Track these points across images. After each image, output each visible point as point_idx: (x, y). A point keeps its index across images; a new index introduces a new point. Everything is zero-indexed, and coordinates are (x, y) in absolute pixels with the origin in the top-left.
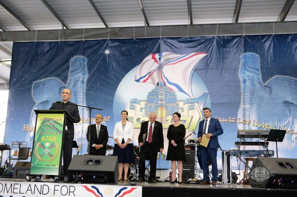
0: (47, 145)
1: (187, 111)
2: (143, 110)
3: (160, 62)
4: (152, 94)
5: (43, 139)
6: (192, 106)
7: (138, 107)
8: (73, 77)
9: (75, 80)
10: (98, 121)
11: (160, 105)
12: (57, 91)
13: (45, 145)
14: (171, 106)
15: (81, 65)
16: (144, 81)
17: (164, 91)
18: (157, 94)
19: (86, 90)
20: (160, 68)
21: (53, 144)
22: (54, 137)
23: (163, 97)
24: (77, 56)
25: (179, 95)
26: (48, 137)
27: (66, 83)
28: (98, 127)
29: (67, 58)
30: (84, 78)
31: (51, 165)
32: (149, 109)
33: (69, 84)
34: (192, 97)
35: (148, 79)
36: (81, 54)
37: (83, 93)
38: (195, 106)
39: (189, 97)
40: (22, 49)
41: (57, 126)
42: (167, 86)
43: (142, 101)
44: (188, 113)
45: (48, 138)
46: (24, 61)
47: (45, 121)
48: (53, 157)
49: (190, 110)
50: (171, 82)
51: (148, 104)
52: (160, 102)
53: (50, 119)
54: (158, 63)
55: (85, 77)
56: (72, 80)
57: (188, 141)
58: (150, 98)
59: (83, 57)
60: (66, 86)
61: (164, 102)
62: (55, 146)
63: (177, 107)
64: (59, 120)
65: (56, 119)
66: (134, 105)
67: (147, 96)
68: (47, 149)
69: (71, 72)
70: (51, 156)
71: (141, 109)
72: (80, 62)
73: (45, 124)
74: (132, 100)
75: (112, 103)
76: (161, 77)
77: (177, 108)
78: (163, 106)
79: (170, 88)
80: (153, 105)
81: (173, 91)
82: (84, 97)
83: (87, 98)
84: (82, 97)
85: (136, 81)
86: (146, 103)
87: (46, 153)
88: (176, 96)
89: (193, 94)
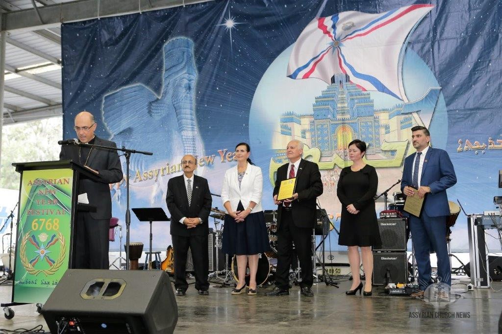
0: (43, 238)
1: (396, 132)
2: (308, 135)
3: (334, 33)
4: (322, 101)
5: (35, 226)
6: (406, 120)
7: (297, 129)
8: (171, 80)
9: (175, 85)
10: (188, 170)
11: (339, 122)
12: (145, 110)
13: (38, 237)
14: (362, 124)
15: (183, 54)
16: (306, 76)
17: (346, 92)
18: (333, 100)
19: (197, 103)
20: (336, 45)
21: (54, 236)
22: (56, 222)
23: (346, 105)
24: (174, 39)
25: (379, 100)
26: (44, 220)
27: (159, 93)
28: (189, 181)
29: (157, 43)
30: (190, 80)
31: (51, 283)
32: (319, 132)
33: (165, 93)
34: (406, 101)
35: (312, 71)
36: (181, 34)
37: (191, 109)
38: (413, 118)
39: (400, 102)
40: (78, 35)
41: (59, 195)
42: (352, 82)
43: (303, 116)
44: (399, 135)
45: (43, 223)
46: (83, 57)
47: (37, 186)
48: (55, 264)
49: (402, 128)
50: (360, 73)
51: (316, 121)
52: (339, 117)
53: (45, 181)
54: (330, 36)
55: (192, 77)
56: (170, 86)
57: (393, 195)
58: (320, 110)
59: (186, 38)
60: (160, 98)
61: (348, 116)
62: (57, 240)
63: (376, 124)
64: (63, 182)
65: (57, 181)
66: (289, 125)
67: (314, 106)
68: (42, 247)
69: (166, 70)
70: (51, 262)
71: (304, 132)
72: (181, 48)
73: (36, 193)
74: (283, 115)
75: (247, 125)
76: (339, 66)
77: (375, 127)
78: (347, 123)
79: (358, 86)
80: (327, 124)
81: (365, 92)
82: (194, 117)
83: (198, 117)
84: (189, 116)
85: (290, 77)
86: (313, 119)
87: (42, 255)
88: (372, 101)
89: (408, 96)
